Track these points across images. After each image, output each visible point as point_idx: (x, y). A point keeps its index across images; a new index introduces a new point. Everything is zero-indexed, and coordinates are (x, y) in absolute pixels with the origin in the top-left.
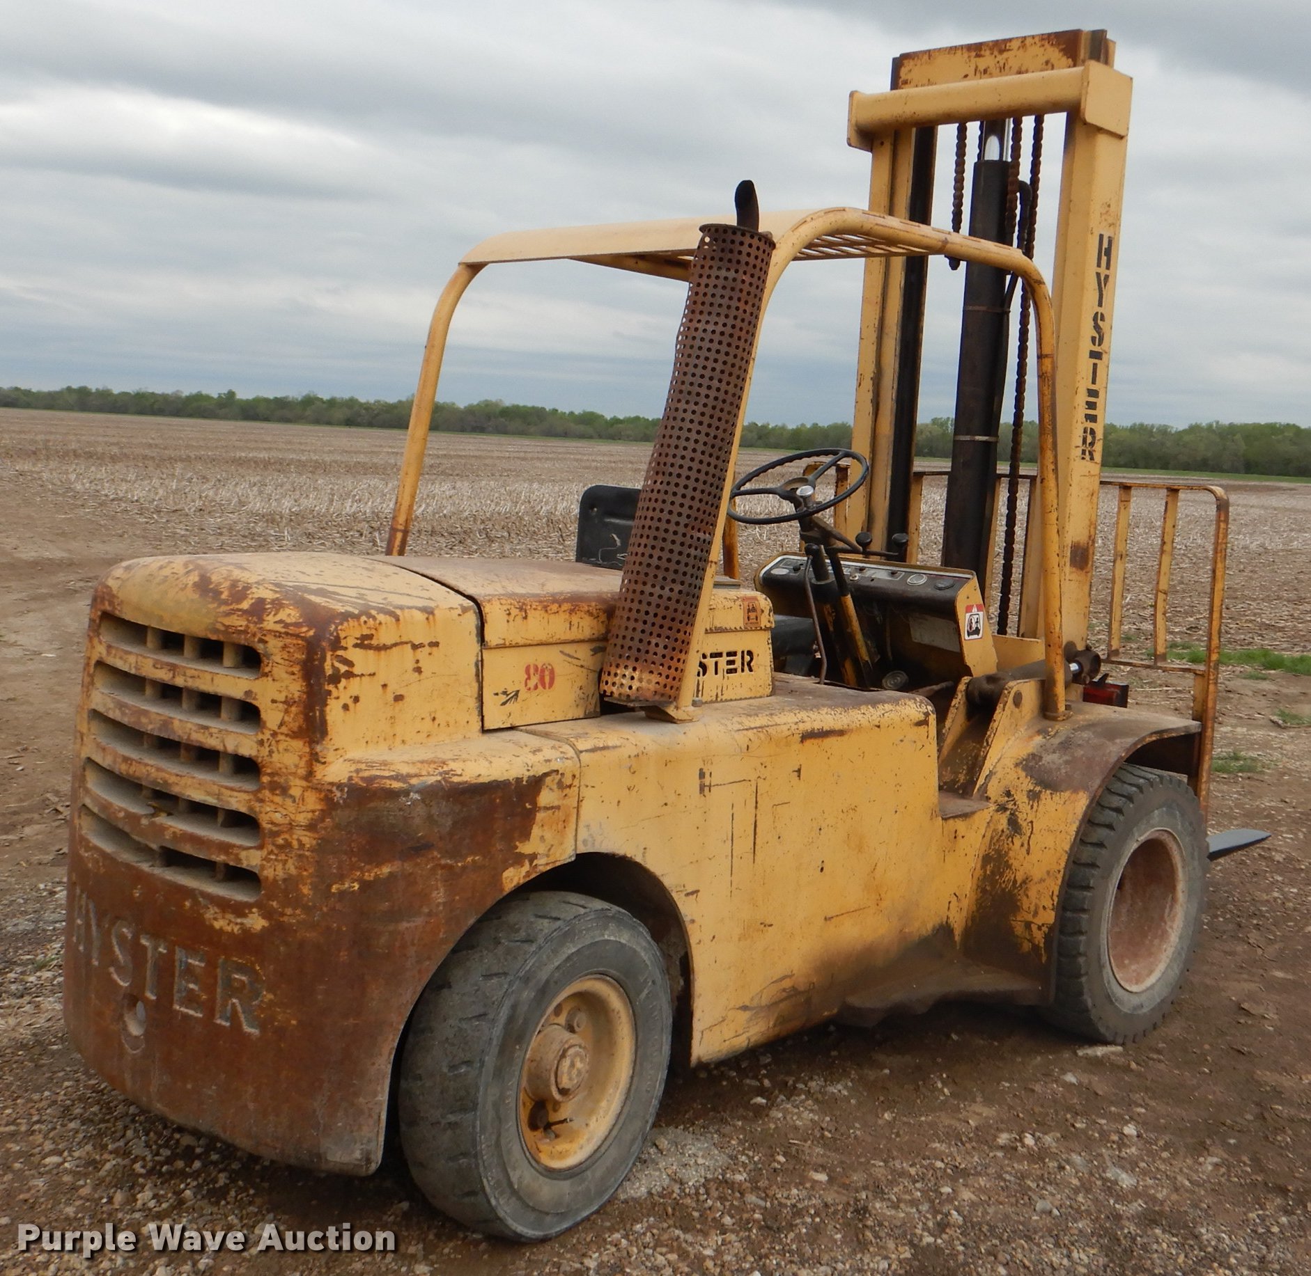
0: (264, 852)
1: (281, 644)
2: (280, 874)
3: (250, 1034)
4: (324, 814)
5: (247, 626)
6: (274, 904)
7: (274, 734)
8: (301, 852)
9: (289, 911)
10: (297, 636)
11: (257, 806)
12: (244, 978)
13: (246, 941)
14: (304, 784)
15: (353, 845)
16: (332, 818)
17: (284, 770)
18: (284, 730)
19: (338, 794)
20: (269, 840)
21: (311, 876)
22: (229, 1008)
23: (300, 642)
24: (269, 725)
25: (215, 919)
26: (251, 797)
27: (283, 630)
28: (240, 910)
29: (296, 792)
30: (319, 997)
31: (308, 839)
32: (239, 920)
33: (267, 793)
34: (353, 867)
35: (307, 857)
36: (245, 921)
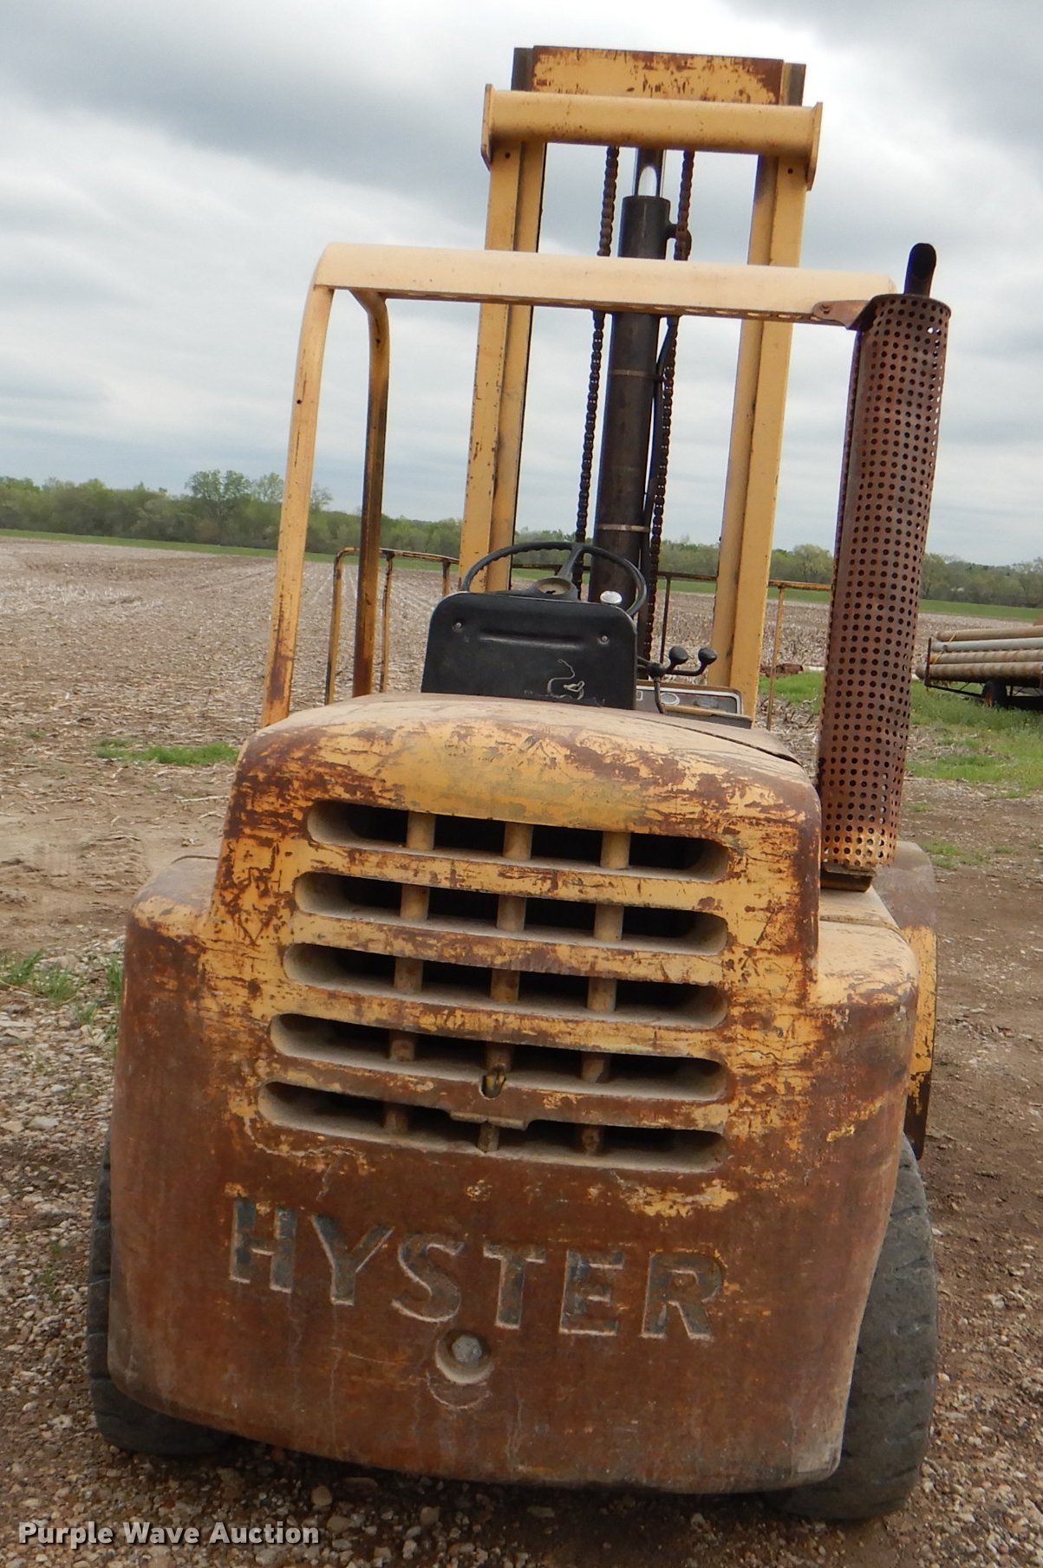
0: (734, 1106)
1: (760, 834)
2: (758, 1128)
3: (699, 1341)
4: (821, 1046)
5: (703, 812)
6: (748, 1170)
7: (750, 952)
8: (790, 1098)
9: (768, 1175)
10: (785, 822)
11: (723, 1048)
12: (691, 1272)
13: (702, 1224)
14: (795, 1011)
15: (852, 1080)
16: (832, 1051)
17: (767, 997)
18: (766, 944)
19: (839, 1019)
20: (741, 1089)
21: (802, 1125)
22: (663, 1314)
23: (789, 830)
24: (741, 940)
25: (649, 1204)
26: (713, 1036)
27: (762, 816)
28: (691, 1186)
29: (782, 1022)
30: (804, 1275)
31: (799, 1081)
32: (689, 1199)
33: (739, 1029)
34: (853, 1107)
35: (798, 1103)
36: (698, 1198)
